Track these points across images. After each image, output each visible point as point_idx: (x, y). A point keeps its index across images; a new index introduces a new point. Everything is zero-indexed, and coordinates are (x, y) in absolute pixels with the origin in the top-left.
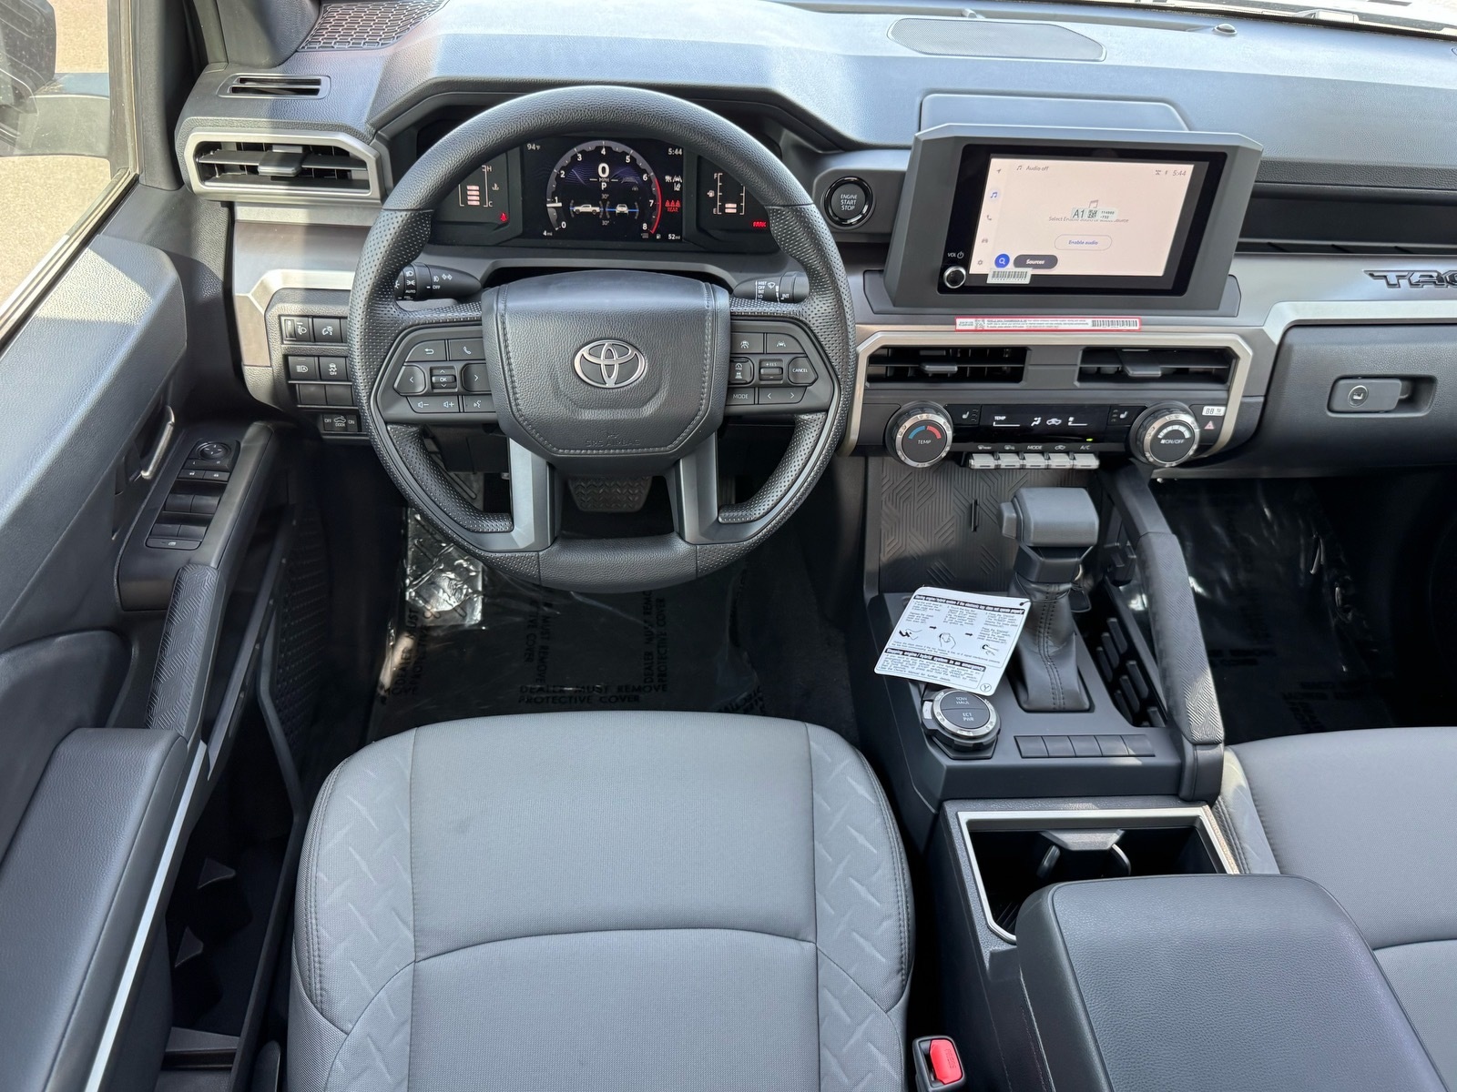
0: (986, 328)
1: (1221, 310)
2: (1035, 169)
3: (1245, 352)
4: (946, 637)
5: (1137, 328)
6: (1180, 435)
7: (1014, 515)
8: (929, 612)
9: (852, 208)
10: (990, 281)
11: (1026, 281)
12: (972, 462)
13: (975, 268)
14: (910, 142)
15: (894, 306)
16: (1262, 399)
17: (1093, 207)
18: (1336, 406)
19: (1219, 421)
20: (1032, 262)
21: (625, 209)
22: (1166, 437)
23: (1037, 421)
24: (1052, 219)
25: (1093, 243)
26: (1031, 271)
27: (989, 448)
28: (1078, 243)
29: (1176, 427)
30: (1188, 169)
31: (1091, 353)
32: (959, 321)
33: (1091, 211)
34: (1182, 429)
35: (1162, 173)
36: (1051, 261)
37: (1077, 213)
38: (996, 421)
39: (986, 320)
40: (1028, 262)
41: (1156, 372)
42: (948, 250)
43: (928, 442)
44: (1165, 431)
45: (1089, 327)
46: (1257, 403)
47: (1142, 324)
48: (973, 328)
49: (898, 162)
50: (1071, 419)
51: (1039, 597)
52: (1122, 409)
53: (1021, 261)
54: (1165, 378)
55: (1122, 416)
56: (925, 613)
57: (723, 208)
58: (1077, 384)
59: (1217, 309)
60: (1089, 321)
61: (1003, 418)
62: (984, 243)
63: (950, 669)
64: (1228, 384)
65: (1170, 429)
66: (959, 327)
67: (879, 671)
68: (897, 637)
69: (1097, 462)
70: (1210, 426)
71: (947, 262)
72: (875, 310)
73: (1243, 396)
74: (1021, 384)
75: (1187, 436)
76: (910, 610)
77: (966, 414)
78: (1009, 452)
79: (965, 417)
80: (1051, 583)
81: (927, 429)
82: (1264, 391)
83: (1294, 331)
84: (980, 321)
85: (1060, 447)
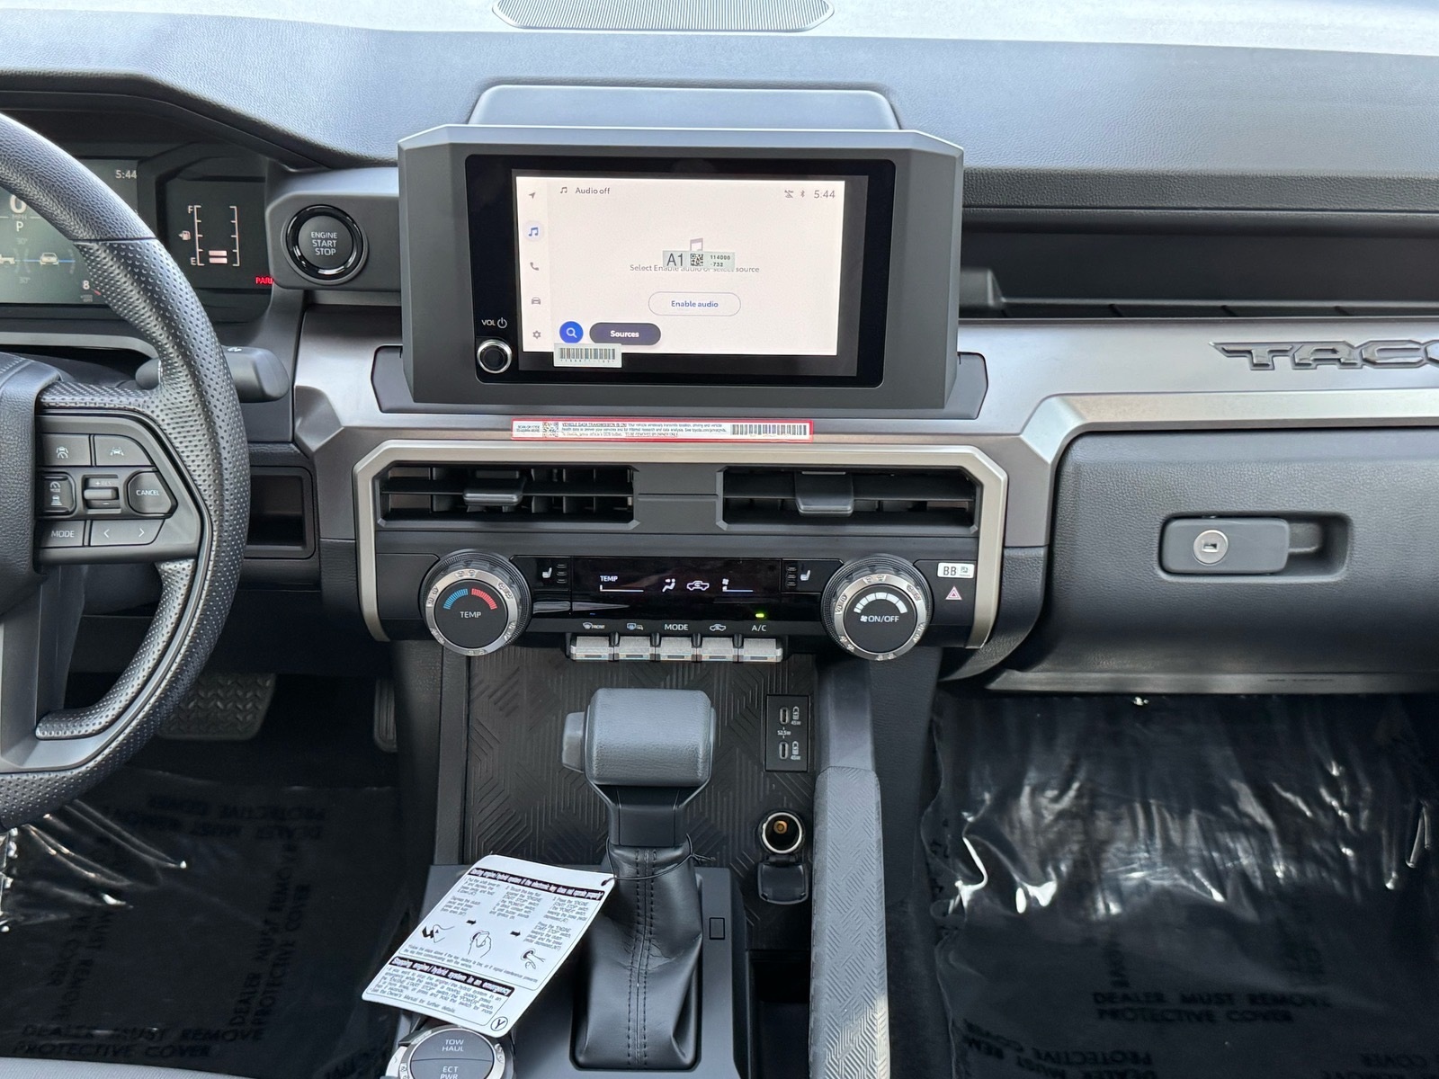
0: (563, 436)
1: (948, 409)
2: (588, 191)
3: (992, 475)
4: (480, 939)
5: (807, 437)
6: (891, 608)
7: (580, 733)
8: (478, 897)
9: (332, 252)
10: (558, 362)
11: (617, 363)
12: (574, 650)
13: (530, 344)
14: (394, 155)
15: (415, 401)
16: (1042, 552)
17: (696, 248)
18: (1172, 563)
19: (969, 586)
20: (618, 335)
21: (54, 260)
22: (866, 611)
23: (671, 585)
24: (633, 268)
25: (710, 305)
26: (622, 349)
27: (602, 627)
28: (686, 304)
29: (881, 596)
30: (838, 186)
31: (736, 476)
32: (516, 424)
33: (693, 255)
34: (892, 598)
35: (796, 195)
36: (650, 333)
37: (671, 259)
38: (603, 583)
39: (560, 423)
40: (613, 334)
41: (846, 506)
42: (479, 315)
43: (477, 614)
44: (864, 602)
45: (729, 436)
46: (1036, 559)
47: (813, 432)
48: (539, 435)
49: (385, 184)
50: (725, 582)
51: (627, 870)
52: (801, 567)
53: (602, 332)
54: (858, 517)
55: (804, 578)
56: (472, 898)
57: (205, 257)
58: (723, 525)
59: (943, 407)
60: (727, 426)
61: (614, 578)
62: (536, 305)
63: (463, 992)
64: (974, 528)
65: (871, 597)
66: (516, 434)
67: (368, 995)
68: (415, 938)
69: (779, 652)
70: (954, 595)
71: (483, 333)
72: (386, 405)
73: (1004, 547)
74: (633, 525)
75: (903, 609)
76: (454, 892)
77: (547, 571)
78: (635, 633)
79: (546, 575)
80: (644, 847)
81: (472, 593)
82: (1042, 539)
83: (1080, 443)
84: (551, 424)
85: (717, 627)
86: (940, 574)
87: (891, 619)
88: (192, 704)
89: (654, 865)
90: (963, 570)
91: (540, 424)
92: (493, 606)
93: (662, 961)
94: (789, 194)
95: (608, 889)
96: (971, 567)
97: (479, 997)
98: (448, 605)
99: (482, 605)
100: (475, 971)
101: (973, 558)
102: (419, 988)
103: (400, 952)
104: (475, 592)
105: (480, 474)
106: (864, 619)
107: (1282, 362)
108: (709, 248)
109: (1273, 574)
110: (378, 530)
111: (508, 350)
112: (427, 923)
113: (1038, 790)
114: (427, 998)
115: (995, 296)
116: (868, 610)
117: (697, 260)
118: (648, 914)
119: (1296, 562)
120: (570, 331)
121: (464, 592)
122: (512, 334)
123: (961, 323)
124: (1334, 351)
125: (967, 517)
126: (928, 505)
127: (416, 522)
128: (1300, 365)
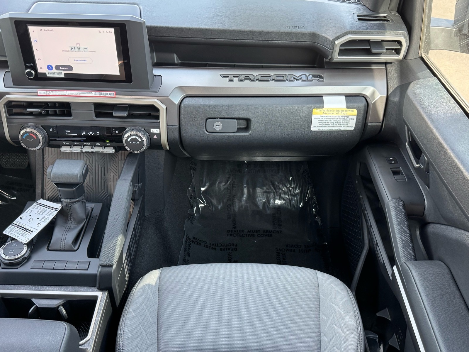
0: (50, 95)
1: (150, 90)
2: (47, 30)
3: (162, 107)
4: (31, 220)
5: (114, 96)
6: (137, 140)
7: (51, 170)
10: (48, 75)
11: (63, 76)
12: (61, 149)
13: (40, 71)
15: (14, 85)
16: (177, 127)
17: (78, 46)
18: (209, 130)
19: (159, 135)
20: (62, 68)
23: (84, 133)
24: (63, 51)
25: (84, 61)
26: (63, 72)
27: (68, 143)
28: (78, 61)
29: (134, 137)
30: (112, 30)
31: (97, 106)
32: (39, 91)
33: (77, 48)
34: (137, 138)
35: (102, 32)
36: (70, 68)
37: (72, 49)
38: (67, 132)
39: (50, 91)
41: (125, 114)
42: (25, 63)
44: (130, 138)
45: (93, 95)
47: (116, 95)
48: (45, 94)
50: (98, 132)
52: (116, 129)
53: (58, 67)
54: (128, 117)
55: (117, 132)
56: (33, 210)
58: (95, 118)
60: (93, 93)
61: (69, 131)
62: (39, 60)
63: (22, 233)
64: (159, 121)
65: (132, 137)
66: (39, 94)
67: (4, 233)
68: (18, 219)
69: (114, 150)
70: (155, 137)
71: (27, 67)
72: (6, 86)
73: (167, 125)
74: (72, 118)
75: (140, 140)
76: (30, 208)
77: (51, 129)
78: (77, 145)
79: (51, 130)
80: (68, 198)
81: (30, 135)
82: (177, 123)
83: (185, 99)
84: (48, 92)
85: (98, 144)
86: (151, 132)
87: (137, 143)
88: (11, 160)
89: (70, 203)
90: (157, 131)
91: (45, 91)
92: (36, 138)
93: (75, 225)
94: (100, 32)
95: (60, 208)
96: (159, 130)
97: (25, 233)
98: (24, 137)
99: (33, 138)
100: (27, 227)
101: (159, 127)
102: (14, 231)
103: (14, 222)
104: (30, 134)
105: (34, 104)
106: (130, 143)
107: (236, 79)
108: (82, 46)
109: (234, 133)
110: (7, 118)
111: (33, 72)
112: (21, 216)
113: (220, 183)
114: (15, 234)
115: (177, 60)
116: (131, 140)
117: (79, 49)
118: (71, 214)
119: (239, 130)
120: (50, 67)
121: (28, 134)
122: (35, 68)
123: (153, 67)
124: (249, 77)
125: (158, 117)
126: (151, 114)
127: (18, 116)
128: (241, 80)
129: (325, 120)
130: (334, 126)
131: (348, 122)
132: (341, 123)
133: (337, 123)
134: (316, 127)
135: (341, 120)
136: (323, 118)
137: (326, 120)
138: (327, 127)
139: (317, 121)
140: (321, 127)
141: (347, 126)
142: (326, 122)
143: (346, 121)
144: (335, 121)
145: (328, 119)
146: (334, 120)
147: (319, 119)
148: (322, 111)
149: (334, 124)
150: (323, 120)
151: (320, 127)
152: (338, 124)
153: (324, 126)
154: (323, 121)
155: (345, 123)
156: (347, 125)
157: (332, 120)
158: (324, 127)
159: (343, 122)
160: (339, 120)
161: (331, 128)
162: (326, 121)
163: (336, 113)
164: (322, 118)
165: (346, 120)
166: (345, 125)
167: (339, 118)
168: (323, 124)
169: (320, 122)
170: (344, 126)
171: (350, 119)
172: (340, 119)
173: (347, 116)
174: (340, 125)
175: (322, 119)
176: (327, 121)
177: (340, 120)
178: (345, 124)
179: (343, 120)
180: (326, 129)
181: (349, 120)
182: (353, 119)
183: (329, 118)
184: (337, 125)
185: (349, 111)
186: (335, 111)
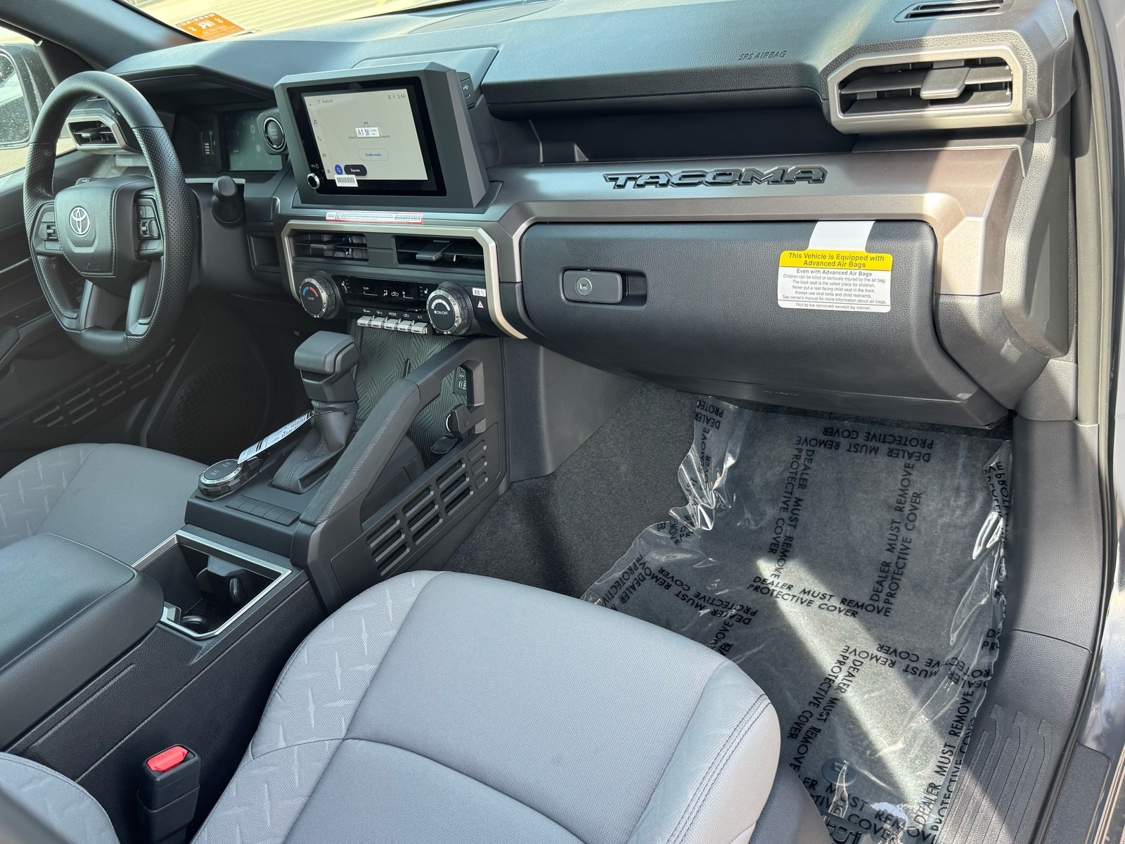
0: (340, 219)
1: (476, 209)
2: (326, 102)
5: (420, 221)
6: (444, 308)
9: (276, 137)
10: (339, 184)
11: (355, 185)
12: (359, 321)
13: (328, 176)
15: (302, 204)
16: (518, 286)
19: (484, 300)
20: (354, 171)
23: (386, 293)
25: (379, 155)
26: (356, 178)
27: (368, 311)
28: (371, 155)
30: (404, 92)
31: (399, 240)
32: (327, 212)
34: (444, 303)
35: (392, 98)
36: (363, 170)
38: (365, 291)
41: (434, 257)
42: (310, 163)
43: (313, 299)
44: (435, 304)
45: (394, 219)
47: (423, 218)
48: (335, 218)
50: (403, 293)
53: (348, 169)
58: (398, 265)
59: (473, 207)
60: (393, 215)
61: (367, 289)
62: (326, 157)
65: (437, 302)
66: (328, 217)
69: (426, 329)
70: (480, 305)
72: (294, 206)
73: (500, 282)
74: (369, 262)
75: (449, 309)
78: (380, 316)
79: (343, 284)
85: (406, 315)
86: (474, 294)
87: (446, 313)
90: (482, 292)
91: (335, 214)
92: (317, 296)
94: (389, 97)
96: (484, 290)
98: (304, 293)
99: (313, 295)
101: (484, 286)
104: (311, 288)
106: (436, 313)
107: (630, 185)
108: (370, 127)
109: (616, 304)
110: (293, 260)
115: (580, 156)
116: (437, 308)
117: (367, 133)
119: (625, 299)
121: (307, 289)
122: (320, 172)
124: (658, 177)
129: (809, 280)
130: (834, 297)
131: (868, 288)
132: (851, 290)
133: (841, 290)
134: (788, 297)
135: (852, 282)
136: (806, 274)
137: (812, 280)
138: (816, 299)
139: (790, 282)
140: (801, 300)
141: (869, 299)
142: (813, 286)
143: (865, 285)
144: (836, 284)
145: (818, 278)
146: (832, 281)
147: (795, 277)
148: (803, 256)
149: (834, 292)
150: (805, 280)
151: (799, 298)
152: (844, 292)
153: (808, 296)
154: (804, 283)
155: (862, 291)
156: (869, 296)
157: (826, 281)
158: (810, 299)
159: (857, 288)
160: (844, 281)
161: (828, 304)
162: (811, 283)
163: (837, 264)
164: (803, 274)
165: (863, 282)
166: (863, 296)
167: (844, 276)
168: (806, 291)
169: (796, 285)
170: (862, 299)
171: (873, 280)
172: (849, 280)
173: (866, 272)
174: (850, 295)
175: (802, 277)
176: (815, 283)
177: (846, 282)
178: (861, 293)
179: (856, 282)
180: (815, 304)
181: (871, 283)
182: (881, 281)
183: (819, 275)
184: (840, 295)
185: (872, 259)
186: (835, 257)
